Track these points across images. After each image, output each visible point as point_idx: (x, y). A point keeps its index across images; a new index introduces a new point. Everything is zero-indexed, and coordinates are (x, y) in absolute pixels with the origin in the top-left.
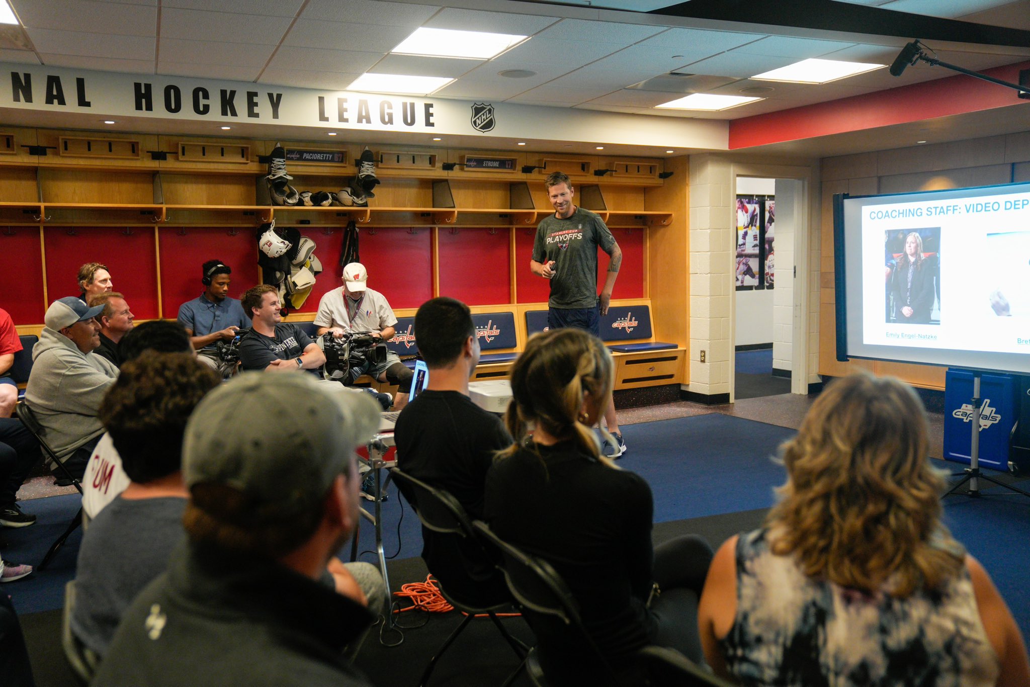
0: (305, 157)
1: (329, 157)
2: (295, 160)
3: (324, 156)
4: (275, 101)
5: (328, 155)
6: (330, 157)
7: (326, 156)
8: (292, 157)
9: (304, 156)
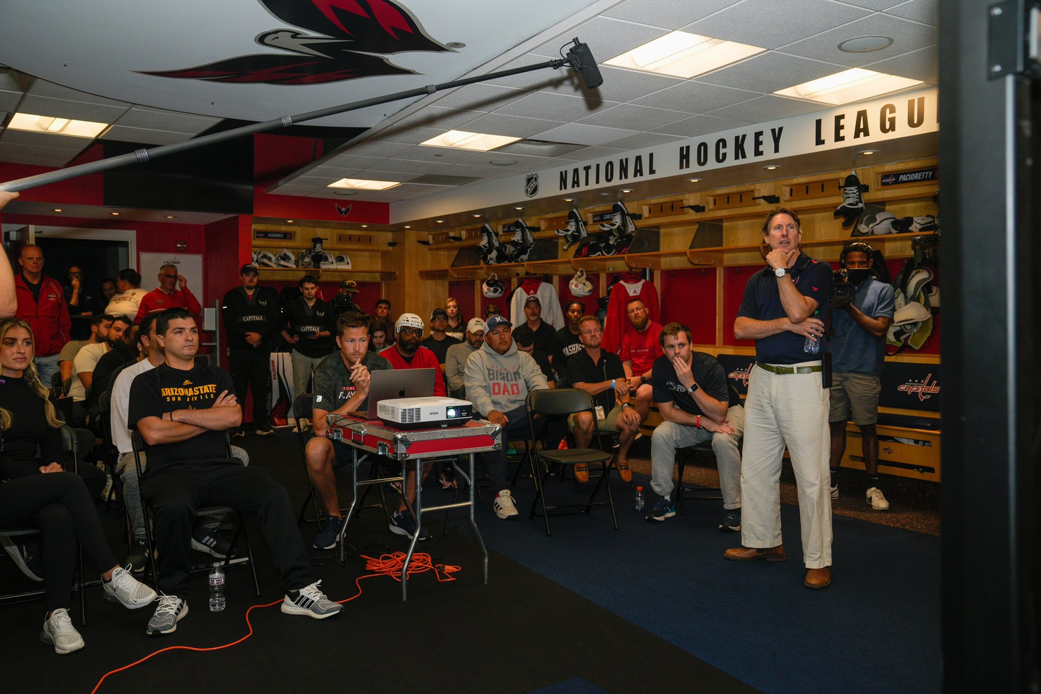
0: (901, 180)
1: (928, 174)
2: (892, 184)
3: (922, 175)
4: (777, 136)
5: (927, 173)
6: (930, 174)
7: (925, 174)
8: (888, 182)
9: (900, 178)
